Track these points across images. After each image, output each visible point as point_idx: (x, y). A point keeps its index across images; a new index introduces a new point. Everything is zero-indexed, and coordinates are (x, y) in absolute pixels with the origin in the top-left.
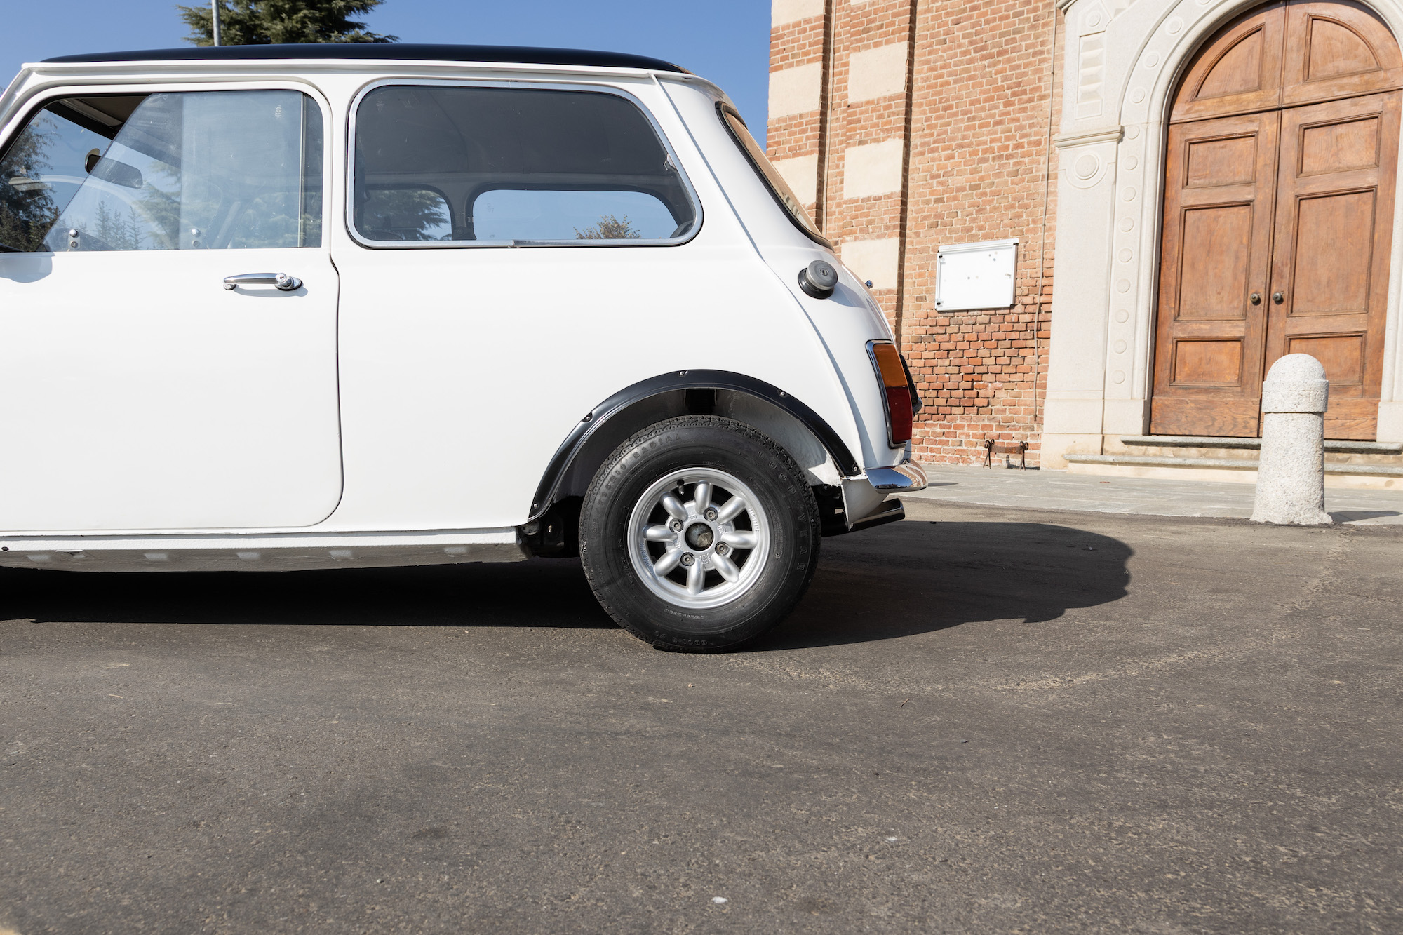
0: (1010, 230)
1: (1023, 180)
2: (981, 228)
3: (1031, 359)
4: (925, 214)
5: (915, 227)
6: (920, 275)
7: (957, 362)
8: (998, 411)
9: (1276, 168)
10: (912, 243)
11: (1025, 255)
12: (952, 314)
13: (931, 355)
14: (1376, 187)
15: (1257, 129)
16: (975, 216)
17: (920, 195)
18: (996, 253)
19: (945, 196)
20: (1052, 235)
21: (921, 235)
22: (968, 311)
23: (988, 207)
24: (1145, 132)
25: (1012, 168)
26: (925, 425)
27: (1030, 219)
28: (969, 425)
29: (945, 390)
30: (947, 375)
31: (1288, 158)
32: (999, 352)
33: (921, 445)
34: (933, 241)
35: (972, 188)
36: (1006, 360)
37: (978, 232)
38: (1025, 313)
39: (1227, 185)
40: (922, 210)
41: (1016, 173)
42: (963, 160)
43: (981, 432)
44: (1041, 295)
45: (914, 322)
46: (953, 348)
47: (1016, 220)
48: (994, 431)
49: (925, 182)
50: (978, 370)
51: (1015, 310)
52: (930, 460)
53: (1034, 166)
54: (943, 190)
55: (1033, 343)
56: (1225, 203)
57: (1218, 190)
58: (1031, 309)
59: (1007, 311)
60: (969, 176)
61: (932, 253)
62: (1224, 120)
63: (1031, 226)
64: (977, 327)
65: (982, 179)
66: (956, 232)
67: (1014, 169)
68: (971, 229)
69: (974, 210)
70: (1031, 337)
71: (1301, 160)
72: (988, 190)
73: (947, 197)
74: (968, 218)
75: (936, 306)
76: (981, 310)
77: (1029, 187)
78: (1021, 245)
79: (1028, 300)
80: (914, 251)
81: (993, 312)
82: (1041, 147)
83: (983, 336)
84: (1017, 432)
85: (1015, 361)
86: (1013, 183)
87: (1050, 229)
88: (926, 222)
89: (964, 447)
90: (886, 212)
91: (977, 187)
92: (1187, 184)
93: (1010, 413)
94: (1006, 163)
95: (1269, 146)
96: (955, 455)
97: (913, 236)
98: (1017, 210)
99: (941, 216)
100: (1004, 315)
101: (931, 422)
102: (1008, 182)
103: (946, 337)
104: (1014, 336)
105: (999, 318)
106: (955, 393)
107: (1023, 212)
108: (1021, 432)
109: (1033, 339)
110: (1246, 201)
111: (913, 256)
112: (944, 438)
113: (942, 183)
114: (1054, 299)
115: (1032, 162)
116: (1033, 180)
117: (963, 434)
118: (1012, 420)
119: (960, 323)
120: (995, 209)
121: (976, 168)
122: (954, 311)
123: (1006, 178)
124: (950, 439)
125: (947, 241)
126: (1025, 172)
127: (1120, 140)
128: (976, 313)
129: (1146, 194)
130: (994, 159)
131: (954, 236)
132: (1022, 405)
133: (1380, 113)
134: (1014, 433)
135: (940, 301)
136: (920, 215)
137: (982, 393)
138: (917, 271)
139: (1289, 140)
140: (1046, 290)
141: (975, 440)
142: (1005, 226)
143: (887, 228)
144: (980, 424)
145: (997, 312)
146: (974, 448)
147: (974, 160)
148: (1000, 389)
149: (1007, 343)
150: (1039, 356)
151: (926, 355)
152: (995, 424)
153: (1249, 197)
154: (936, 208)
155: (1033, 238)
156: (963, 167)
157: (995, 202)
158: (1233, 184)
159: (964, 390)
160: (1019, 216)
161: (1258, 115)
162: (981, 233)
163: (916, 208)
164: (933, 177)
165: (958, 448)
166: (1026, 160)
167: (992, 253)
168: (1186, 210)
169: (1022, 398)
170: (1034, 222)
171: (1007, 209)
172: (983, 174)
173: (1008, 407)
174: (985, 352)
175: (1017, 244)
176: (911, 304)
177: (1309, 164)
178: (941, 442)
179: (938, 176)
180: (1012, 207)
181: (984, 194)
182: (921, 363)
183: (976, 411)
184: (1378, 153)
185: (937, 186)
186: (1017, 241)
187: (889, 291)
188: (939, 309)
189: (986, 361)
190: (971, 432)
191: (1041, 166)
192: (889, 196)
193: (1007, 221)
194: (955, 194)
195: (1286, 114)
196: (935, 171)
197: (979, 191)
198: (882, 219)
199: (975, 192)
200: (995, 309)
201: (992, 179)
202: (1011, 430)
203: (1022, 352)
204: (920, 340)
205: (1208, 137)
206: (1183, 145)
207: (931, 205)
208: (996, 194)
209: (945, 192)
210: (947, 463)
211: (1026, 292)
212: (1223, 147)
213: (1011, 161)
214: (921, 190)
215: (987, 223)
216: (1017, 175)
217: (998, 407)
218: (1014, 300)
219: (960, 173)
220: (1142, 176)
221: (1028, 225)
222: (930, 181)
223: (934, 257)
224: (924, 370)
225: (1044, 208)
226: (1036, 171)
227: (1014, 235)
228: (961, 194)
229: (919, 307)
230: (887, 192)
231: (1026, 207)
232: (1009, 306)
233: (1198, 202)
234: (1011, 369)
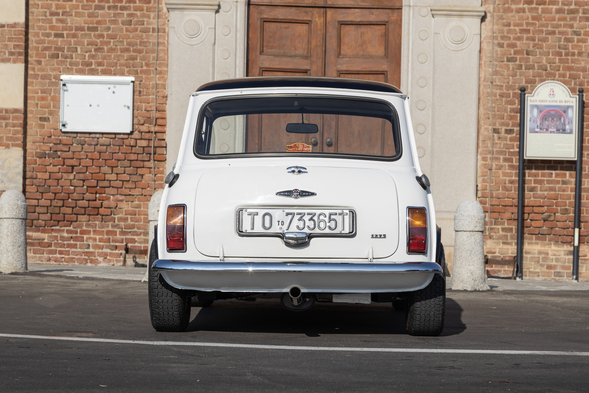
0: (126, 69)
1: (136, 30)
2: (100, 64)
3: (148, 177)
4: (46, 45)
5: (37, 55)
6: (43, 99)
7: (81, 176)
8: (120, 219)
9: (324, 49)
10: (34, 69)
11: (140, 92)
12: (75, 135)
13: (56, 169)
14: (387, 71)
15: (310, 19)
16: (93, 53)
17: (40, 28)
18: (115, 87)
19: (65, 33)
20: (163, 78)
21: (43, 63)
22: (90, 133)
23: (106, 48)
24: (235, 9)
25: (125, 18)
26: (52, 230)
27: (144, 63)
28: (94, 231)
29: (70, 200)
30: (72, 188)
31: (332, 43)
32: (120, 170)
33: (50, 248)
34: (54, 70)
35: (89, 29)
36: (126, 177)
37: (97, 68)
38: (141, 139)
39: (291, 56)
40: (43, 42)
41: (130, 23)
42: (80, 4)
43: (106, 237)
44: (155, 125)
45: (38, 140)
46: (77, 164)
47: (131, 62)
48: (118, 236)
49: (44, 18)
50: (101, 184)
51: (133, 136)
52: (59, 261)
53: (145, 19)
54: (63, 27)
55: (151, 164)
56: (291, 69)
57: (285, 59)
58: (147, 136)
59: (126, 136)
60: (87, 18)
61: (53, 80)
62: (288, 9)
63: (145, 68)
64: (98, 147)
65: (99, 22)
66: (77, 64)
67: (128, 19)
68: (91, 64)
69: (93, 48)
70: (148, 159)
71: (339, 45)
72: (105, 33)
73: (67, 34)
74: (87, 55)
75: (61, 127)
76: (103, 134)
77: (142, 36)
78: (137, 83)
79: (144, 128)
80: (36, 76)
81: (113, 136)
82: (151, 5)
83: (106, 156)
84: (139, 237)
85: (135, 178)
86: (127, 30)
87: (161, 73)
88: (47, 53)
89: (91, 250)
90: (10, 39)
91: (95, 29)
92: (263, 51)
93: (132, 221)
94: (120, 13)
95: (319, 32)
96: (83, 257)
97: (35, 63)
98: (132, 53)
99: (62, 49)
100: (123, 139)
101: (58, 228)
102: (122, 29)
103: (70, 154)
104: (133, 157)
105: (120, 142)
106: (80, 203)
107: (137, 56)
108: (142, 237)
109: (149, 161)
110: (305, 70)
111: (35, 81)
112: (72, 242)
113: (62, 21)
114: (168, 129)
115: (143, 16)
116: (146, 31)
117: (90, 238)
118: (133, 227)
119: (83, 143)
120: (111, 50)
121: (93, 13)
122: (77, 133)
123: (121, 25)
124: (78, 243)
125: (69, 71)
126: (137, 23)
127: (217, 11)
128: (97, 136)
129: (238, 55)
130: (109, 8)
131: (74, 68)
132: (142, 215)
133: (387, 22)
134: (136, 238)
135: (64, 123)
136: (40, 46)
137: (105, 204)
138: (40, 94)
139: (332, 32)
140: (160, 122)
141: (102, 244)
142: (121, 65)
143: (12, 54)
144: (105, 230)
145: (117, 136)
146: (100, 251)
147: (91, 6)
148: (121, 201)
149: (127, 163)
150: (155, 175)
151: (50, 168)
152: (118, 231)
153: (307, 67)
154: (57, 42)
155: (147, 78)
156: (80, 10)
157: (112, 44)
158: (295, 56)
159: (89, 200)
160: (134, 58)
161: (311, 9)
162: (100, 68)
163: (36, 38)
164: (52, 14)
165: (86, 250)
166: (138, 13)
167: (111, 86)
168: (263, 71)
169: (142, 209)
170: (147, 65)
171: (122, 51)
172: (99, 18)
173: (129, 217)
174: (105, 169)
175: (133, 82)
176: (34, 123)
177: (345, 49)
178: (69, 246)
179: (57, 14)
180: (127, 50)
181: (102, 36)
182: (47, 176)
183: (100, 219)
184: (386, 48)
185: (56, 22)
186: (132, 78)
187: (16, 111)
188: (64, 130)
189: (108, 177)
190: (98, 237)
191: (151, 20)
192: (15, 25)
193: (122, 61)
194: (74, 32)
195: (329, 12)
196: (53, 9)
197: (96, 33)
198: (6, 45)
199: (93, 33)
200: (115, 134)
201: (108, 24)
202: (133, 235)
203: (140, 171)
204: (42, 156)
205: (277, 19)
206: (259, 22)
207: (52, 38)
208: (114, 37)
209: (64, 29)
210: (76, 263)
211: (142, 122)
212: (287, 28)
213: (125, 13)
214: (41, 24)
215: (105, 61)
216: (131, 25)
217: (120, 215)
218: (133, 128)
219: (77, 14)
220: (234, 42)
221: (142, 67)
222: (49, 17)
223: (56, 84)
224: (49, 182)
225: (155, 55)
226: (148, 24)
227: (129, 74)
228: (80, 33)
229: (43, 126)
230: (11, 21)
231: (140, 52)
232: (129, 132)
233: (271, 66)
234: (130, 185)
